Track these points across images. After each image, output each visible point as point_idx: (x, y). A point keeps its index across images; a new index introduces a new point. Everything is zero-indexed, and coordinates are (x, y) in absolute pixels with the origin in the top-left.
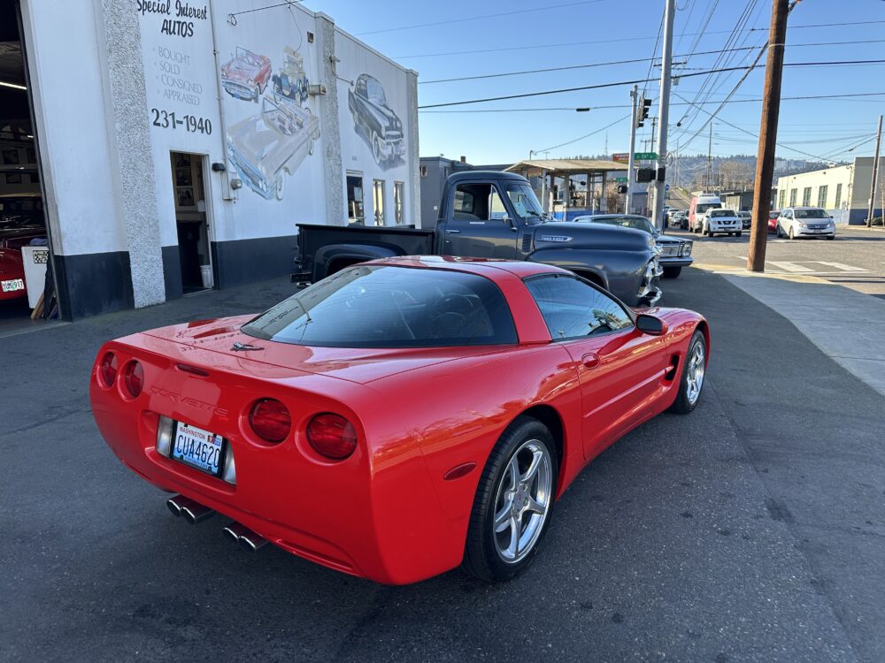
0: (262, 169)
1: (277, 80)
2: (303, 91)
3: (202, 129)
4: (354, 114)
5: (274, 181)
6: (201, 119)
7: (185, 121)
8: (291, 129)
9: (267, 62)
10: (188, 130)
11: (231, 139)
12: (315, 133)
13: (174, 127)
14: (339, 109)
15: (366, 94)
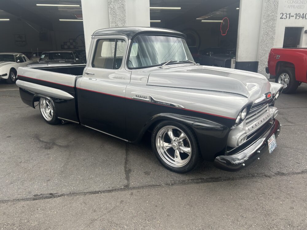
3: (303, 18)
6: (303, 14)
7: (295, 16)
10: (296, 18)
13: (289, 18)
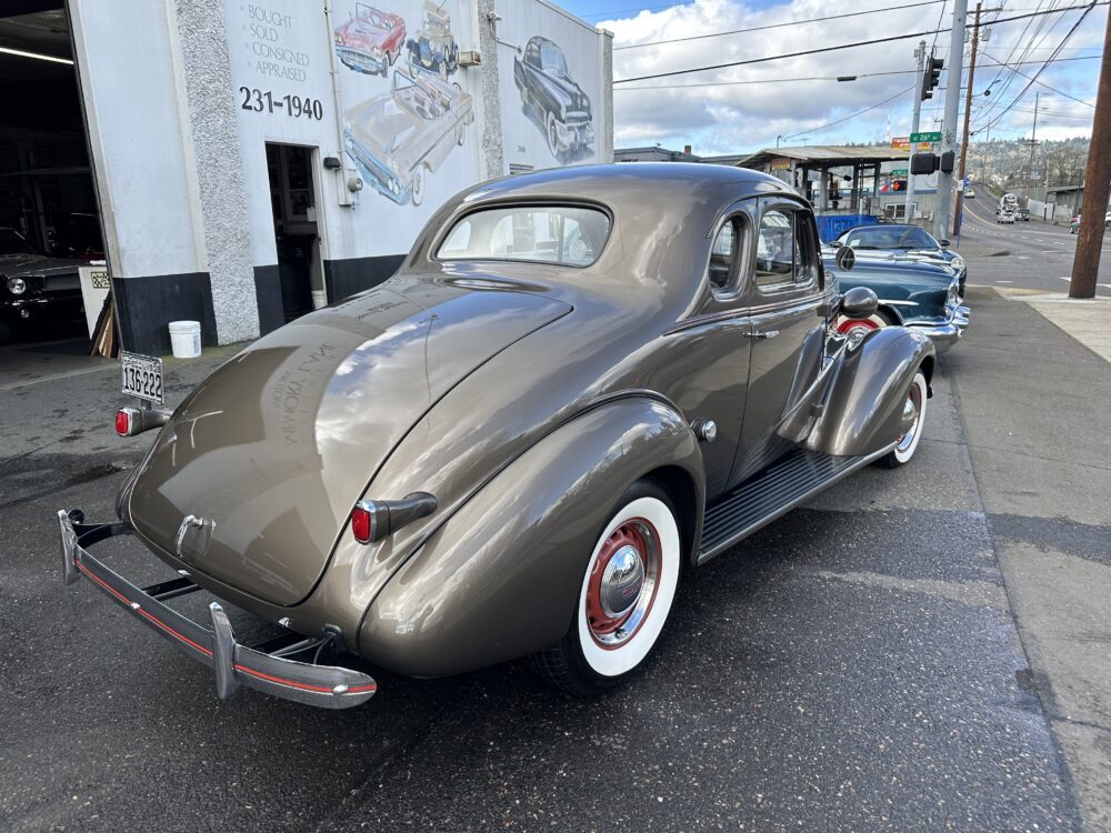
0: (392, 164)
1: (413, 46)
2: (450, 61)
3: (309, 113)
4: (522, 90)
5: (409, 179)
6: (308, 100)
7: (285, 103)
8: (432, 111)
9: (399, 22)
10: (290, 114)
11: (349, 126)
12: (466, 117)
13: (271, 111)
14: (500, 83)
15: (539, 64)
